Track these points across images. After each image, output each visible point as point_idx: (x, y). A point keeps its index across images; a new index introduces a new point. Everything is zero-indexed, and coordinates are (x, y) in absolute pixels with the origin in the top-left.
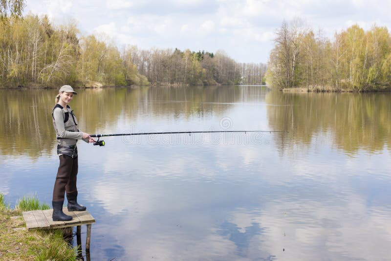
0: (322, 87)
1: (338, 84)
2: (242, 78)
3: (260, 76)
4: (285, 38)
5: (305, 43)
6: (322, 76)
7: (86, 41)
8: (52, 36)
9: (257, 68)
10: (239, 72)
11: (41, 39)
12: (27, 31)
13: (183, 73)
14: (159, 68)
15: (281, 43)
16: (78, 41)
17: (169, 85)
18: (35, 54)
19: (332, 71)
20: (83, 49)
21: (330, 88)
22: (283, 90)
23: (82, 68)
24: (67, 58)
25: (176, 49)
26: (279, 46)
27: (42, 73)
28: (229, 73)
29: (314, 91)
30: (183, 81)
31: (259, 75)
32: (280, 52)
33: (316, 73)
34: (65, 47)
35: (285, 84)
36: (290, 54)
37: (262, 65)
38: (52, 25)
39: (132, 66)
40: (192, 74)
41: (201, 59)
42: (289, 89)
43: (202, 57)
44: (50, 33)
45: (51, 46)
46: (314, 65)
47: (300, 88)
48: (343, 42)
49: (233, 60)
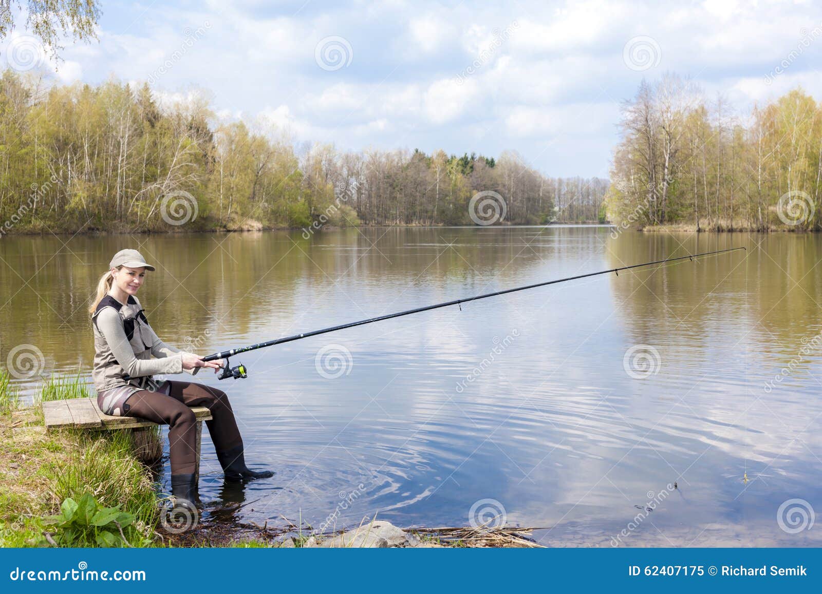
0: (729, 221)
1: (763, 214)
2: (556, 209)
3: (594, 206)
4: (647, 120)
5: (690, 129)
6: (728, 198)
7: (228, 134)
8: (158, 125)
9: (588, 189)
10: (549, 197)
11: (136, 130)
12: (106, 114)
13: (431, 199)
14: (381, 191)
15: (639, 130)
16: (212, 136)
17: (403, 224)
18: (122, 160)
19: (750, 188)
20: (221, 151)
21: (746, 224)
22: (645, 230)
23: (220, 190)
24: (188, 171)
25: (417, 151)
26: (633, 137)
27: (137, 200)
28: (529, 199)
29: (712, 231)
30: (431, 218)
31: (591, 202)
32: (635, 149)
33: (712, 194)
34: (183, 147)
35: (647, 216)
36: (658, 153)
37: (597, 181)
38: (157, 105)
39: (325, 186)
40: (449, 203)
41: (468, 170)
42: (656, 228)
43: (472, 167)
44: (153, 118)
45: (155, 144)
46: (709, 177)
47: (681, 225)
48: (771, 126)
49: (535, 172)
